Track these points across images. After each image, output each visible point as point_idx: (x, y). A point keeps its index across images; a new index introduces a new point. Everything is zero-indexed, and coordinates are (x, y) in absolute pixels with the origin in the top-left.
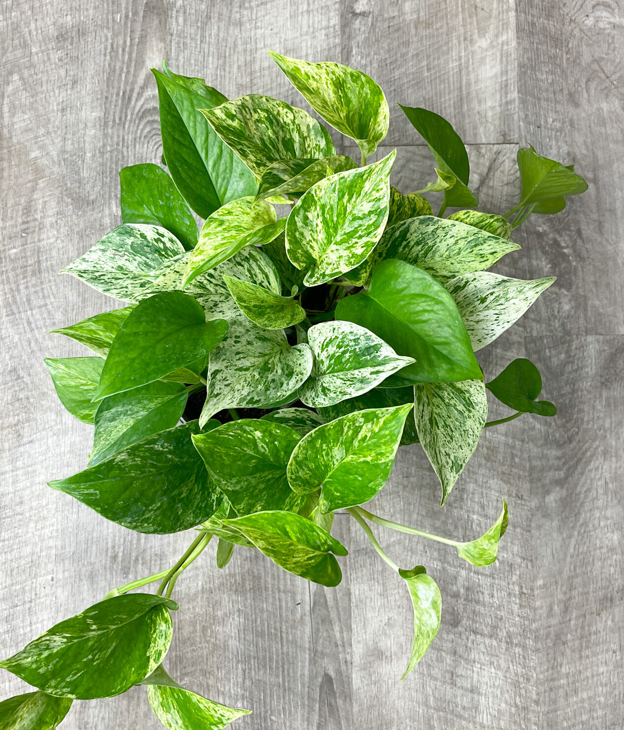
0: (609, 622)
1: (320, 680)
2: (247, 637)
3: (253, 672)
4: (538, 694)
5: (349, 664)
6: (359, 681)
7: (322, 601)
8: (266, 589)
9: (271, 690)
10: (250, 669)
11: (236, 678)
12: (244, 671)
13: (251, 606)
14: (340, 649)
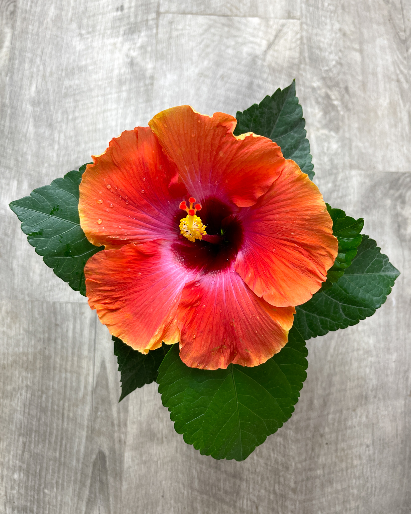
0: (364, 419)
1: (94, 456)
2: (32, 412)
3: (33, 445)
4: (296, 483)
5: (122, 443)
6: (130, 460)
7: (104, 382)
8: (54, 369)
9: (47, 464)
10: (30, 442)
11: (17, 450)
12: (24, 444)
13: (39, 383)
14: (116, 428)
